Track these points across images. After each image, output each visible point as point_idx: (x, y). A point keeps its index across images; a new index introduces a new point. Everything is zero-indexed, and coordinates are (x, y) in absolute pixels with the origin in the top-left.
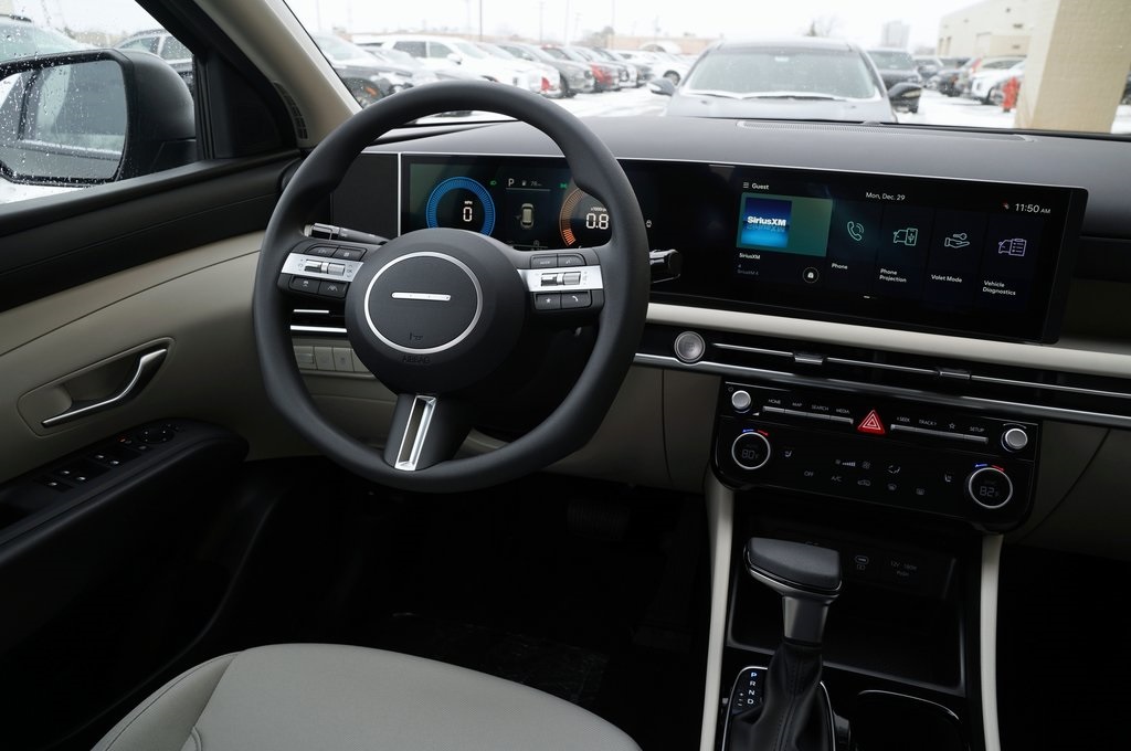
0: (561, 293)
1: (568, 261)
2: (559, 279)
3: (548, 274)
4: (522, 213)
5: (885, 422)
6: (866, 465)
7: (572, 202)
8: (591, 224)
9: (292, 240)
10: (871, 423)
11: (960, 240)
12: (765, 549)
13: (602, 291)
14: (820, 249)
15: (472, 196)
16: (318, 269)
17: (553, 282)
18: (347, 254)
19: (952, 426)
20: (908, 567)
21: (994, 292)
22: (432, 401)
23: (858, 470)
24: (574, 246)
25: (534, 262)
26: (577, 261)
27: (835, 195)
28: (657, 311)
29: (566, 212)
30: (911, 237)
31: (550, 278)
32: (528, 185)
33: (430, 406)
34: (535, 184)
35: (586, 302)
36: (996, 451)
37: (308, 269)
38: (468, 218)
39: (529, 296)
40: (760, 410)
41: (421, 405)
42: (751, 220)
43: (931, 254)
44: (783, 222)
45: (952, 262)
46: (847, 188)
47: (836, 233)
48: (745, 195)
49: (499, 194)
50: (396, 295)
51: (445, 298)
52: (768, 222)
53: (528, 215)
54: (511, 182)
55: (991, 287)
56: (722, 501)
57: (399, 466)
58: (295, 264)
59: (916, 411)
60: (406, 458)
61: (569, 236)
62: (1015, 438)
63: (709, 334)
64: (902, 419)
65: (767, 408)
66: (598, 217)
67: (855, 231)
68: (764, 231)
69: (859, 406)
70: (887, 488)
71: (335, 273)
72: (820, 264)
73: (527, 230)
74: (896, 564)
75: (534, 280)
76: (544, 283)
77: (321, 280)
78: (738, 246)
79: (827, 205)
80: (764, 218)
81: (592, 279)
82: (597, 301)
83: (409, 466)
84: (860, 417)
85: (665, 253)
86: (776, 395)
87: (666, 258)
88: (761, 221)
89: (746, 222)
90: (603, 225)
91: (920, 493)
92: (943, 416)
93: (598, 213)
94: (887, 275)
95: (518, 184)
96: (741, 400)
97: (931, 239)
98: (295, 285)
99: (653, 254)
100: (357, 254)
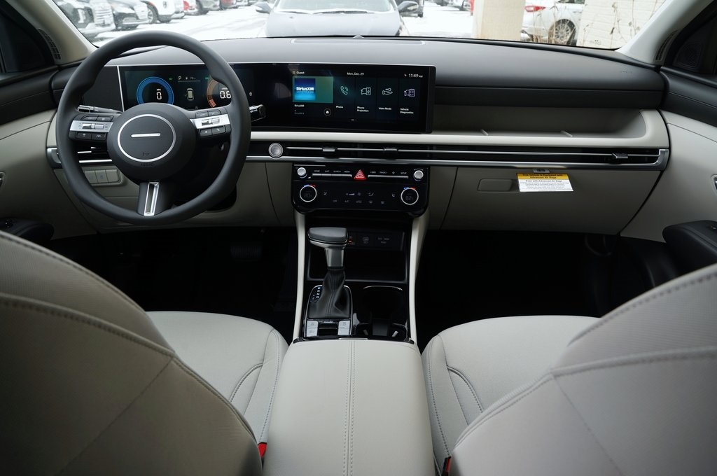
0: (211, 128)
1: (213, 113)
2: (210, 122)
3: (205, 120)
4: (187, 93)
5: (365, 174)
6: (359, 194)
7: (212, 86)
8: (223, 96)
9: (73, 114)
10: (360, 175)
11: (388, 91)
12: (316, 231)
13: (230, 125)
14: (329, 99)
15: (159, 86)
16: (90, 128)
17: (207, 123)
18: (103, 119)
19: (393, 173)
20: (386, 239)
21: (405, 113)
22: (157, 184)
23: (356, 197)
24: (215, 107)
25: (197, 115)
26: (217, 113)
27: (334, 75)
28: (255, 135)
29: (210, 91)
30: (368, 92)
31: (205, 122)
32: (189, 79)
33: (157, 187)
34: (192, 78)
35: (223, 131)
36: (412, 182)
37: (84, 127)
38: (159, 97)
39: (197, 131)
40: (311, 176)
41: (152, 187)
42: (298, 89)
43: (377, 99)
44: (312, 89)
45: (386, 101)
46: (339, 71)
47: (337, 92)
48: (293, 77)
49: (174, 84)
50: (133, 136)
51: (158, 135)
52: (306, 89)
53: (190, 94)
54: (180, 78)
55: (404, 111)
56: (300, 219)
57: (145, 214)
58: (76, 126)
59: (378, 168)
60: (149, 211)
61: (212, 102)
62: (418, 175)
63: (284, 143)
64: (373, 172)
65: (314, 174)
66: (225, 93)
67: (345, 90)
68: (304, 93)
69: (353, 168)
70: (368, 203)
71: (98, 129)
72: (331, 106)
73: (191, 102)
74: (380, 239)
75: (198, 124)
76: (203, 124)
77: (92, 133)
78: (293, 101)
79: (331, 79)
80: (304, 87)
81: (224, 120)
82: (228, 130)
83: (152, 214)
84: (354, 174)
85: (258, 107)
86: (318, 168)
87: (258, 109)
88: (303, 89)
89: (296, 90)
90: (229, 96)
91: (383, 203)
92: (389, 169)
93: (225, 91)
94: (361, 109)
95: (183, 79)
96: (302, 172)
97: (377, 92)
98: (78, 136)
99: (251, 108)
100: (109, 119)
